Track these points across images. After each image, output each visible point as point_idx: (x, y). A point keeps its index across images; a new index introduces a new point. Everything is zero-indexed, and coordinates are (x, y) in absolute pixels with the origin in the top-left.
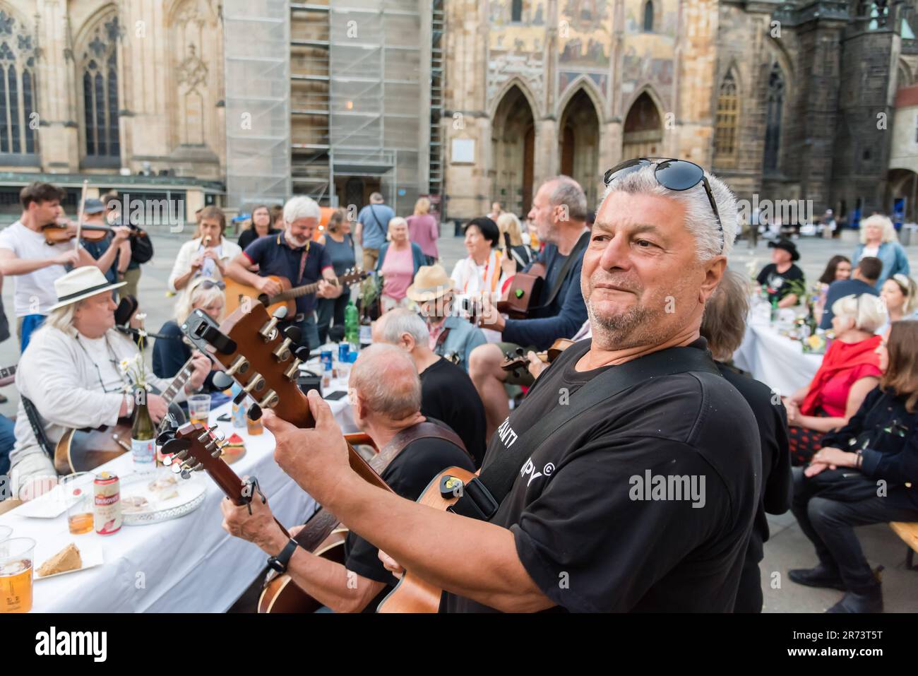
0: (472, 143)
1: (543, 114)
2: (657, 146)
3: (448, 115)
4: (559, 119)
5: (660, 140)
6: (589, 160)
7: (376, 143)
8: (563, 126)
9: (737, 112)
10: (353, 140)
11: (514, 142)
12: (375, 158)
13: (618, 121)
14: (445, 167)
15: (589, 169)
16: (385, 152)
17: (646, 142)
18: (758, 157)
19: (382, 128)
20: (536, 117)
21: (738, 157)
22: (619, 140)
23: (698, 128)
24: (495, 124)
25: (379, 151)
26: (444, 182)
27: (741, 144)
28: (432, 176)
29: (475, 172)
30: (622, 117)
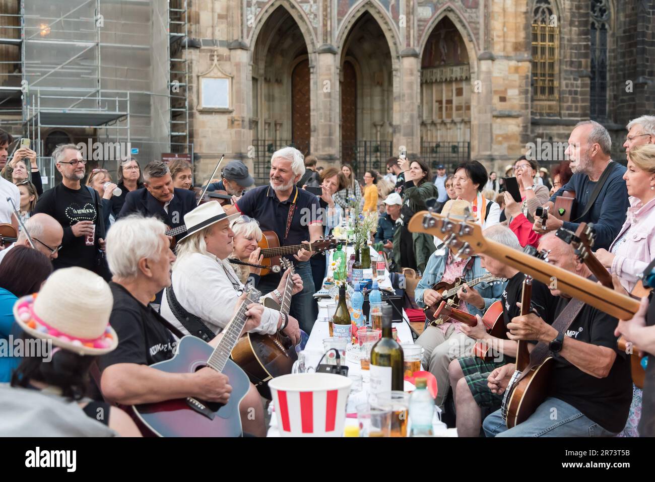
0: (227, 82)
1: (319, 45)
2: (464, 85)
3: (193, 45)
4: (340, 51)
5: (468, 79)
6: (377, 106)
7: (90, 83)
8: (343, 61)
9: (556, 43)
10: (56, 80)
11: (279, 82)
12: (89, 103)
13: (415, 55)
14: (192, 115)
15: (377, 117)
16: (103, 95)
17: (449, 82)
18: (583, 101)
19: (98, 62)
20: (310, 49)
21: (560, 100)
22: (416, 79)
23: (513, 63)
24: (255, 59)
25: (94, 95)
26: (191, 135)
27: (562, 84)
28: (174, 127)
29: (232, 122)
30: (419, 50)
